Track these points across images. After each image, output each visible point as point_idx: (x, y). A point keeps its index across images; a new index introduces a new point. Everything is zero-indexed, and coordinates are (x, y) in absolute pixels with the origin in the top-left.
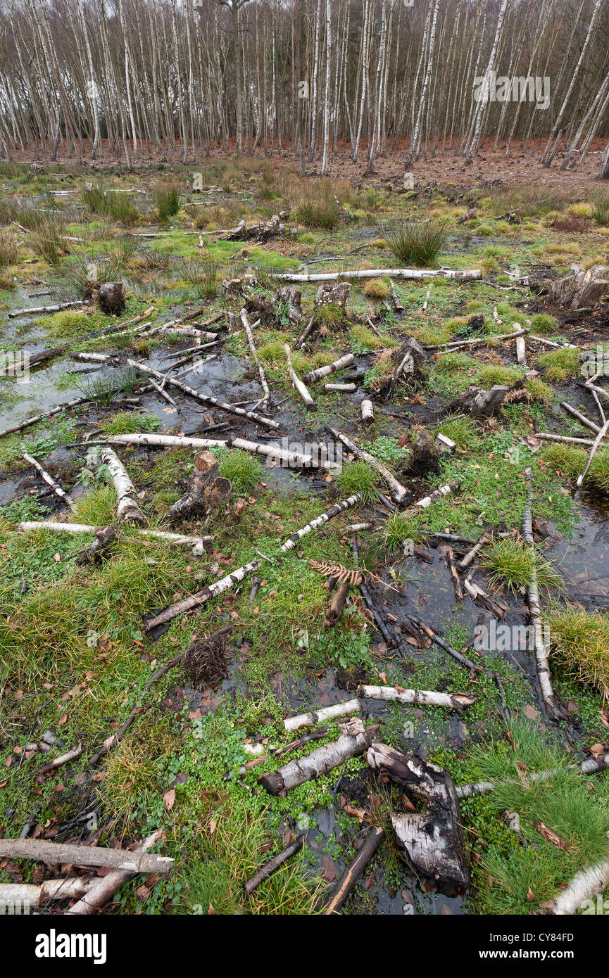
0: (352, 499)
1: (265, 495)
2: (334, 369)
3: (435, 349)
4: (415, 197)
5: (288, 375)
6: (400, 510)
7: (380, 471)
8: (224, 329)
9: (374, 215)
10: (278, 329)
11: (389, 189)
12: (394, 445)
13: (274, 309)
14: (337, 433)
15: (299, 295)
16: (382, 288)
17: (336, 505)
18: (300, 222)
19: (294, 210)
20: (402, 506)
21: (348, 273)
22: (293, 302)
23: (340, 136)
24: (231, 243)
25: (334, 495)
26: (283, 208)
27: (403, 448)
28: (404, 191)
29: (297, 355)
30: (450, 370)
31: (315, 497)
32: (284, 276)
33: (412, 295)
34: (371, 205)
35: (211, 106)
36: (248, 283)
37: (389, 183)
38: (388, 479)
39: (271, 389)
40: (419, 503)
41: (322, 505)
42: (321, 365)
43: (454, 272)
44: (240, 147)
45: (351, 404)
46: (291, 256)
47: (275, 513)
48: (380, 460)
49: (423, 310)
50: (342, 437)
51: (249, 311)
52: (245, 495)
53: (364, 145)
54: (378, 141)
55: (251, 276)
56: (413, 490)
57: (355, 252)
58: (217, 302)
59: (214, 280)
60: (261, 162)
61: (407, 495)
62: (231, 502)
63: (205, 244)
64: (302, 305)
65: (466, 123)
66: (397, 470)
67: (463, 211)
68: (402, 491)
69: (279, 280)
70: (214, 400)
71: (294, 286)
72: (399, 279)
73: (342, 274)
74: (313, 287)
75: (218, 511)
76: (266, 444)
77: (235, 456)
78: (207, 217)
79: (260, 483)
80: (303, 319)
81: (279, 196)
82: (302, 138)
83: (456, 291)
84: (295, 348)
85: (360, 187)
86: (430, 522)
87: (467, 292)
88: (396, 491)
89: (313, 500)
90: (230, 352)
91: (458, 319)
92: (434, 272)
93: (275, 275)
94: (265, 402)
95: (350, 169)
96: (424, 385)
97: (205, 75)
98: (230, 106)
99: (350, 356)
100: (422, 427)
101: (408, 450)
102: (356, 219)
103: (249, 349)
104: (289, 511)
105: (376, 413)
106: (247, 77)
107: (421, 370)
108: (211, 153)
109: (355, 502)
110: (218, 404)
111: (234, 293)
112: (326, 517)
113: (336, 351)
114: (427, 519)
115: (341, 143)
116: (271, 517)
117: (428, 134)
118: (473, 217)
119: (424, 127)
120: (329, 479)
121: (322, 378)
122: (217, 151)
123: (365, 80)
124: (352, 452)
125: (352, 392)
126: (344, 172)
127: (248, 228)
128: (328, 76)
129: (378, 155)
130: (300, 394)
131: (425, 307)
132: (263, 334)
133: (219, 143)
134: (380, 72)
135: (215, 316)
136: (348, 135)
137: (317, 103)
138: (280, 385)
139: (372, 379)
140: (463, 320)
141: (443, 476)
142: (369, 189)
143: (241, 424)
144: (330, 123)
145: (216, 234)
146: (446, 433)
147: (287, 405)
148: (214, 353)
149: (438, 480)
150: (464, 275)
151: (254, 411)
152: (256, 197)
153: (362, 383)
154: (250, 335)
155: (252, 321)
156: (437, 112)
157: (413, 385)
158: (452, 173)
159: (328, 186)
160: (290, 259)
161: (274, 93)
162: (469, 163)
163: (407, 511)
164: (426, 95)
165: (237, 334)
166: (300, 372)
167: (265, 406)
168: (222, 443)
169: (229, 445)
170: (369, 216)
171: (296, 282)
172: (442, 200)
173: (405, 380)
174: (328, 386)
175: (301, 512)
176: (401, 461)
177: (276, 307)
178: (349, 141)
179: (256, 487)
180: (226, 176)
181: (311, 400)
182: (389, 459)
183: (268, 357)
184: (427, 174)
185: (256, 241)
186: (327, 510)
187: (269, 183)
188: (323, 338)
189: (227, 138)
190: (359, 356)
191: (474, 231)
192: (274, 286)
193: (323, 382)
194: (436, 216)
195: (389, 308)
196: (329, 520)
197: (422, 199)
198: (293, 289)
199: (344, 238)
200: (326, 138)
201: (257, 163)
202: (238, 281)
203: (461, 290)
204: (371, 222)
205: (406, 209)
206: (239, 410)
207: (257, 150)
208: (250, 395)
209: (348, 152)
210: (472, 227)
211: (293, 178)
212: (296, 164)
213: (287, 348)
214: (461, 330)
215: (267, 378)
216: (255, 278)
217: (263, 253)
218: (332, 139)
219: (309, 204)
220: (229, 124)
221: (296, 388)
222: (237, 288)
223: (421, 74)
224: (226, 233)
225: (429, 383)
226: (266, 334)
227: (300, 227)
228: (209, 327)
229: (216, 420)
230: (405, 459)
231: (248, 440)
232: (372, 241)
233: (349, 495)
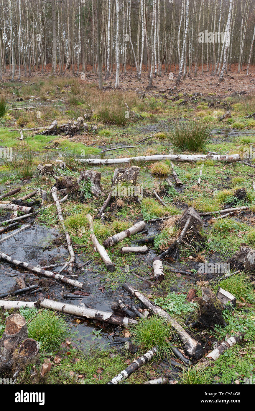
0: (149, 354)
1: (69, 354)
2: (129, 234)
3: (210, 215)
4: (185, 103)
5: (91, 240)
6: (193, 364)
7: (173, 325)
8: (38, 203)
9: (155, 116)
10: (83, 202)
11: (166, 97)
12: (183, 300)
13: (79, 187)
14: (133, 291)
15: (99, 176)
16: (164, 167)
17: (135, 361)
18: (99, 121)
19: (95, 113)
20: (195, 359)
21: (137, 158)
22: (94, 181)
23: (128, 63)
24: (46, 136)
25: (133, 351)
26: (87, 111)
27: (191, 303)
28: (178, 98)
29: (98, 223)
30: (224, 232)
31: (115, 353)
32: (88, 160)
33: (188, 174)
34: (153, 109)
35: (34, 45)
36: (58, 166)
37: (165, 94)
38: (180, 332)
39: (76, 252)
40: (210, 355)
41: (122, 362)
42: (118, 231)
43: (219, 156)
44: (54, 71)
45: (145, 264)
46: (93, 145)
47: (79, 372)
48: (172, 315)
49: (198, 184)
50: (137, 294)
51: (59, 188)
52: (51, 354)
53: (146, 68)
54: (155, 67)
55: (61, 161)
56: (203, 343)
57: (143, 142)
58: (33, 182)
59: (31, 164)
60: (70, 80)
61: (198, 348)
62: (38, 363)
63: (25, 138)
64: (101, 183)
65: (217, 55)
66: (187, 324)
67: (221, 112)
68: (193, 344)
69: (83, 164)
70: (26, 264)
71: (95, 168)
72: (177, 161)
73: (132, 158)
74: (111, 168)
75: (24, 373)
76: (70, 303)
77: (43, 316)
78: (27, 118)
79: (65, 342)
80: (103, 194)
81: (84, 103)
82: (100, 65)
83: (222, 170)
84: (97, 218)
85: (144, 96)
86: (221, 374)
87: (231, 170)
88: (188, 344)
89: (113, 356)
90: (41, 222)
91: (226, 191)
92: (204, 156)
93: (79, 160)
94: (71, 264)
95: (136, 84)
96: (204, 246)
97: (31, 26)
98: (47, 44)
99: (142, 223)
100: (205, 283)
101: (195, 304)
102: (142, 118)
103: (58, 219)
104: (91, 369)
105: (166, 271)
106: (61, 28)
107: (200, 233)
108: (33, 74)
109: (152, 357)
110: (29, 268)
111: (47, 174)
112: (126, 374)
113: (130, 219)
114: (218, 371)
115: (129, 67)
116: (74, 377)
117: (191, 62)
118: (228, 116)
119: (188, 58)
120: (127, 335)
121: (119, 242)
122: (37, 73)
123: (144, 30)
124: (147, 308)
125: (145, 253)
126: (131, 87)
127: (59, 126)
128: (118, 28)
129: (156, 76)
130: (100, 257)
131: (199, 182)
132: (70, 206)
133: (39, 67)
134: (154, 26)
135: (30, 193)
136: (134, 62)
137: (110, 44)
138: (84, 249)
139: (160, 242)
140: (230, 192)
141: (228, 327)
142: (151, 98)
143: (49, 285)
144: (120, 55)
145: (34, 130)
146: (226, 288)
147: (90, 266)
148: (27, 223)
149: (224, 332)
150: (227, 158)
151: (61, 273)
152: (66, 103)
153: (153, 245)
154: (59, 209)
155: (61, 196)
156: (195, 48)
157: (195, 246)
158: (210, 87)
159: (120, 96)
160: (92, 148)
161: (79, 37)
162: (222, 80)
163: (199, 364)
164: (187, 39)
165: (48, 207)
166: (101, 237)
167: (70, 269)
168: (31, 304)
169: (38, 306)
170: (152, 116)
171: (96, 165)
172: (205, 105)
173: (188, 242)
174: (124, 249)
175: (102, 369)
176: (190, 315)
177: (81, 185)
178: (134, 66)
179: (61, 346)
180: (43, 89)
181: (110, 261)
182: (179, 313)
183: (74, 226)
184: (192, 87)
185: (66, 135)
186: (126, 366)
187: (76, 94)
188: (119, 208)
189: (45, 64)
190: (149, 222)
191: (231, 126)
192: (79, 168)
193: (120, 246)
194: (201, 116)
195: (171, 184)
196: (128, 377)
197: (190, 105)
198: (95, 171)
199: (133, 132)
200: (118, 65)
201: (67, 81)
202: (50, 165)
203: (226, 169)
204: (153, 120)
205: (179, 111)
206: (48, 273)
207: (67, 72)
208: (58, 258)
209: (134, 73)
210: (229, 123)
211: (94, 91)
212: (96, 81)
213: (90, 218)
214: (230, 200)
215: (72, 243)
216: (64, 163)
217: (71, 144)
218: (122, 65)
219: (106, 109)
220: (47, 55)
221: (97, 251)
222: (50, 171)
223: (182, 26)
224: (42, 129)
225: (208, 244)
226: (72, 207)
227: (100, 124)
228: (25, 202)
229: (27, 283)
230: (193, 313)
231: (55, 300)
232: (155, 134)
233: (146, 350)
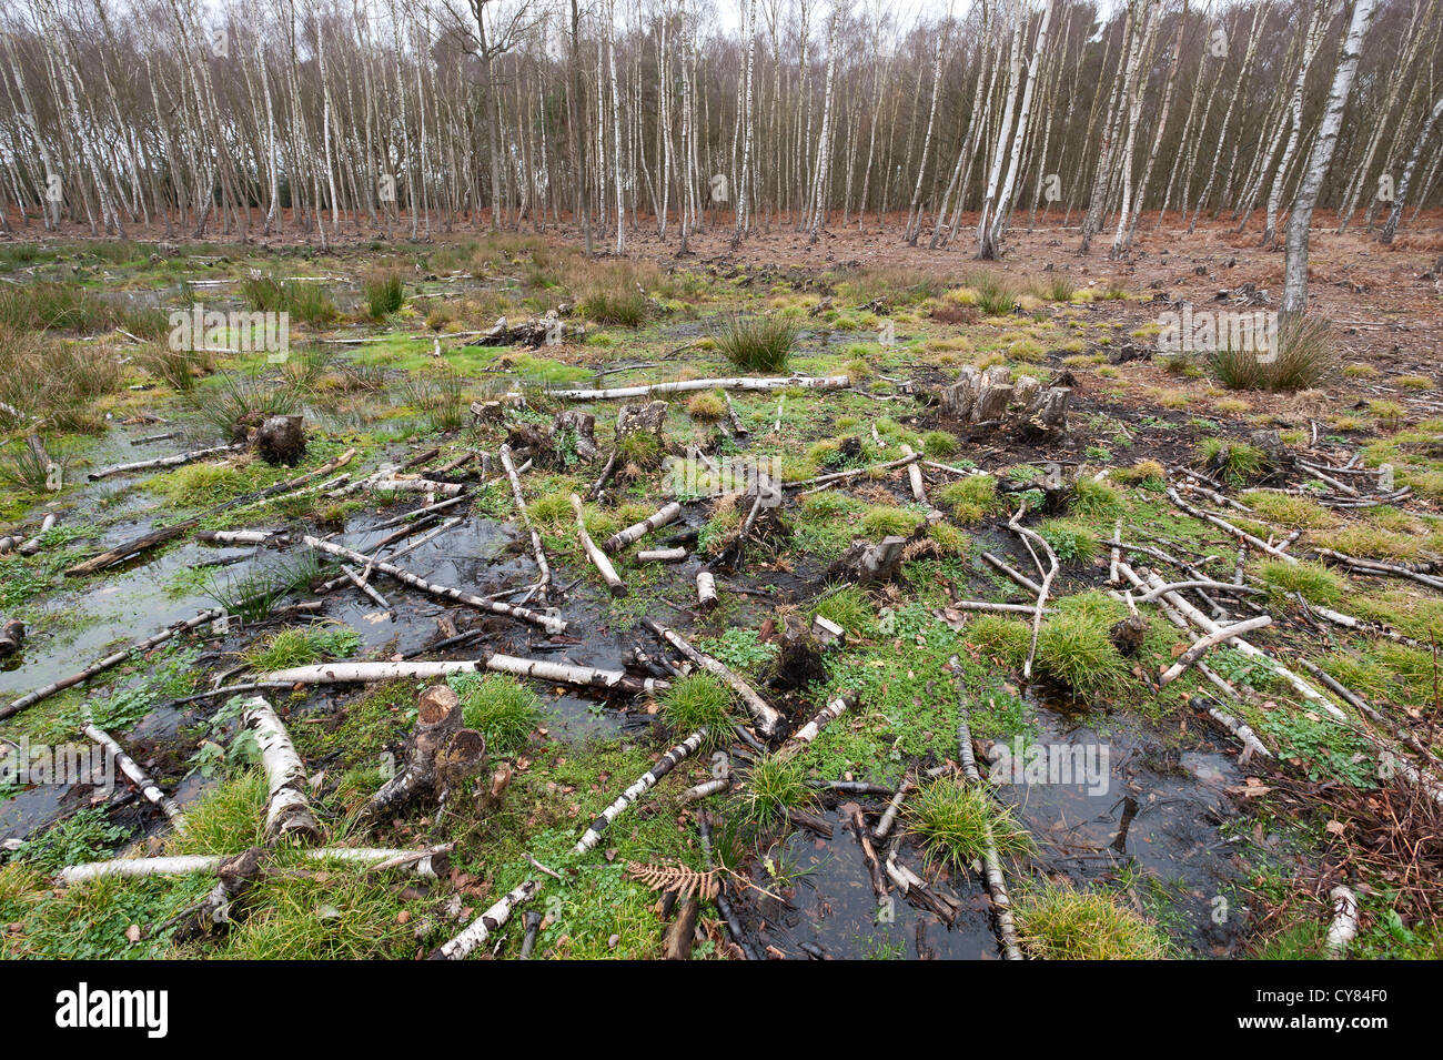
0: (692, 741)
1: (545, 751)
2: (650, 527)
3: (798, 488)
4: (748, 283)
5: (579, 542)
6: (772, 750)
7: (734, 686)
8: (474, 477)
9: (694, 307)
10: (561, 472)
11: (713, 273)
12: (752, 641)
13: (553, 443)
14: (661, 630)
15: (590, 421)
16: (714, 402)
17: (668, 754)
18: (588, 317)
19: (580, 302)
20: (774, 742)
21: (663, 386)
22: (582, 431)
23: (640, 208)
24: (485, 349)
25: (663, 737)
26: (564, 300)
27: (767, 645)
28: (736, 274)
29: (592, 509)
30: (823, 517)
31: (631, 743)
32: (569, 393)
33: (757, 413)
34: (690, 294)
35: (454, 170)
36: (512, 406)
37: (711, 266)
38: (747, 698)
39: (551, 566)
40: (800, 734)
41: (643, 757)
42: (630, 522)
43: (812, 380)
44: (498, 221)
45: (681, 580)
46: (578, 364)
47: (564, 782)
48: (733, 669)
49: (776, 432)
50: (669, 635)
51: (514, 447)
52: (511, 754)
53: (674, 217)
54: (691, 215)
55: (516, 395)
56: (789, 713)
57: (672, 356)
58: (463, 436)
59: (457, 403)
60: (529, 240)
61: (780, 722)
62: (485, 772)
63: (444, 352)
64: (596, 434)
65: (804, 194)
66: (760, 682)
67: (815, 300)
68: (771, 716)
69: (560, 399)
70: (455, 592)
71: (584, 406)
72: (737, 390)
73: (654, 387)
74: (613, 407)
75: (459, 792)
76: (544, 659)
77: (492, 686)
78: (447, 314)
79: (536, 729)
80: (599, 454)
81: (558, 284)
82: (587, 212)
83: (818, 405)
84: (589, 500)
85: (672, 271)
86: (821, 764)
87: (833, 405)
88: (762, 717)
89: (628, 749)
90: (483, 511)
91: (825, 443)
92: (785, 380)
93: (552, 392)
94: (543, 588)
95: (656, 248)
96: (788, 542)
97: (445, 132)
98: (482, 171)
99: (674, 506)
100: (791, 608)
101: (774, 647)
102: (670, 312)
103: (515, 505)
104: (587, 775)
105: (720, 591)
106: (506, 136)
107: (781, 520)
108: (455, 227)
109: (698, 745)
110: (462, 598)
111: (490, 421)
112: (651, 778)
113: (653, 499)
114: (815, 760)
115: (643, 216)
116: (556, 791)
117: (757, 206)
118: (827, 307)
119: (752, 199)
120: (653, 709)
121: (633, 542)
122: (463, 225)
123: (669, 145)
124: (687, 658)
125: (681, 561)
126: (648, 252)
127: (510, 328)
128: (617, 139)
129: (694, 232)
130: (598, 571)
131: (777, 428)
132: (538, 481)
133: (466, 215)
134: (686, 137)
135: (458, 457)
136: (651, 206)
137: (605, 169)
138: (567, 558)
139: (709, 540)
140: (833, 444)
141: (831, 683)
142: (686, 272)
143: (503, 629)
144: (625, 191)
145: (462, 336)
146: (828, 614)
147: (579, 590)
148: (455, 516)
149: (824, 692)
150: (826, 382)
151: (524, 605)
152: (523, 285)
153: (696, 546)
154: (516, 485)
155: (518, 462)
156: (765, 181)
157: (772, 544)
158: (794, 253)
159: (627, 270)
160: (577, 369)
161: (544, 155)
162: (814, 241)
163: (782, 751)
164: (750, 163)
165: (495, 482)
166: (598, 536)
167: (542, 596)
168: (469, 666)
169: (482, 668)
170: (687, 308)
171: (586, 401)
172: (785, 286)
173: (760, 537)
174: (643, 555)
175: (608, 774)
176: (765, 666)
177: (557, 440)
178: (653, 213)
179: (530, 737)
180: (477, 258)
181: (618, 579)
182: (746, 664)
183: (546, 516)
184: (761, 253)
185: (524, 346)
186: (652, 764)
187: (541, 267)
188: (632, 481)
189: (479, 208)
190: (688, 504)
191: (832, 325)
192: (553, 407)
193: (635, 549)
194: (779, 306)
195: (726, 433)
196: (656, 783)
197: (758, 286)
198: (582, 412)
199: (654, 337)
200: (621, 211)
201: (523, 241)
202: (496, 403)
203: (825, 402)
204: (691, 315)
205: (738, 298)
206: (498, 606)
207: (524, 224)
208: (518, 578)
209: (653, 227)
210: (829, 319)
211: (577, 260)
212: (580, 242)
213: (576, 500)
214: (833, 458)
215: (544, 549)
216: (523, 398)
217: (536, 362)
218: (628, 211)
219: (601, 295)
220: (481, 190)
221: (593, 562)
222: (495, 415)
223: (740, 138)
224: (477, 335)
225: (795, 538)
226: (540, 481)
227: (590, 325)
228: (448, 475)
229: (459, 627)
230: (770, 662)
231: (516, 655)
232: (695, 341)
233: (687, 733)
